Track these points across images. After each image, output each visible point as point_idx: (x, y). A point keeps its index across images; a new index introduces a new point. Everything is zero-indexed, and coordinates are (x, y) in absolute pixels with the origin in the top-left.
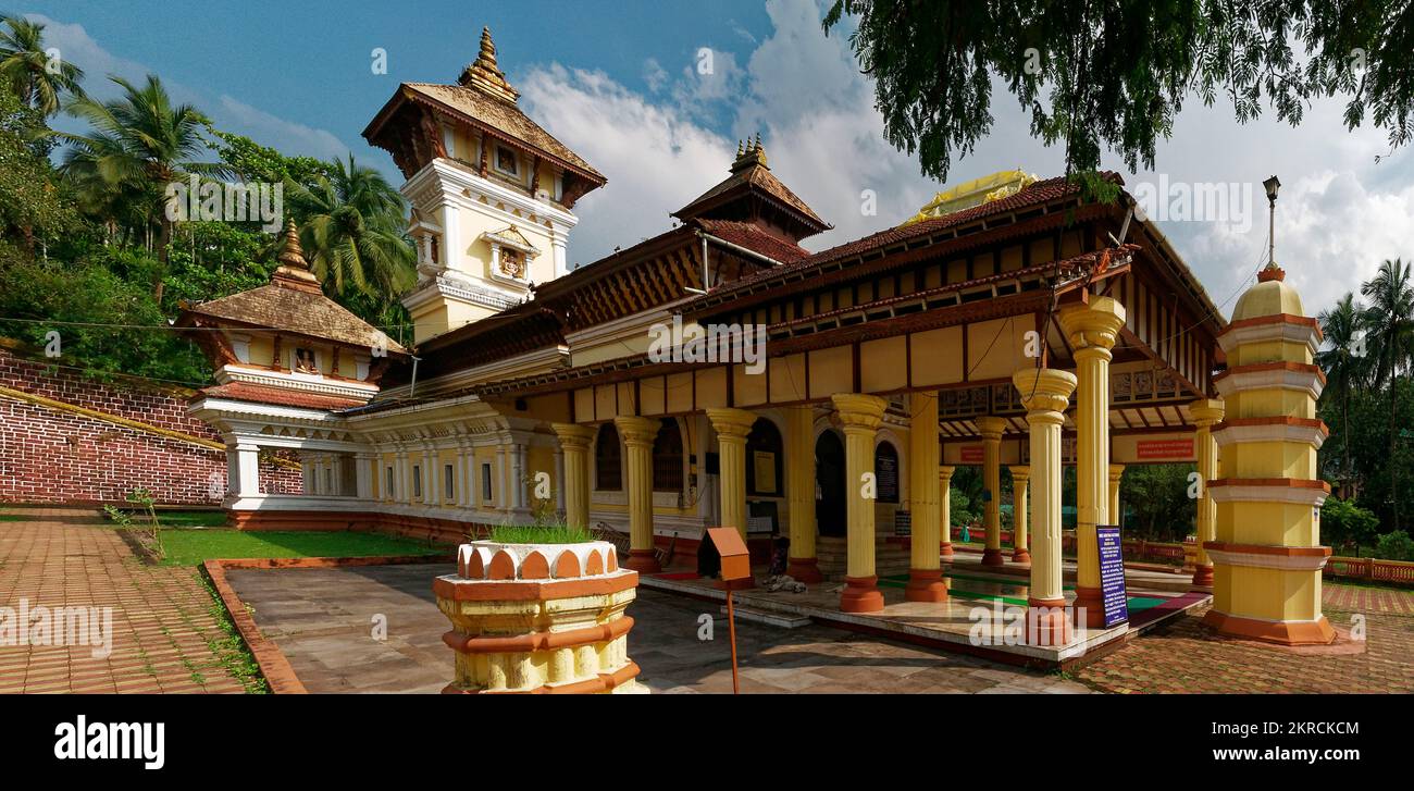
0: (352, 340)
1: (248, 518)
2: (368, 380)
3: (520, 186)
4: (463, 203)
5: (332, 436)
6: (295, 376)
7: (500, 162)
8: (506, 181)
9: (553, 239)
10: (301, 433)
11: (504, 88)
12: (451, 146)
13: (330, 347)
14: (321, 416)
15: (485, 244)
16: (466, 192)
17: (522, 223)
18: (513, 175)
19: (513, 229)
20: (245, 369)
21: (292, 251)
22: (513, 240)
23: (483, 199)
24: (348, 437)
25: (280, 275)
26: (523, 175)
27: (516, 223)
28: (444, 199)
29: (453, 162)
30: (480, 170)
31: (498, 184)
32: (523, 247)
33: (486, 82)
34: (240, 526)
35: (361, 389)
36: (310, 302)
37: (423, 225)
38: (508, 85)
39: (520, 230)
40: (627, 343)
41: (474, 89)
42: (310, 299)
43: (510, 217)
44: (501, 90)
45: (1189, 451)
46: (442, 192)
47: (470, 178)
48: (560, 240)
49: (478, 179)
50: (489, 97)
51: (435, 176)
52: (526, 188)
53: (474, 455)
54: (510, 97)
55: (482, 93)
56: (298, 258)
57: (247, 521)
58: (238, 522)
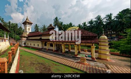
2: (26, 38)
22: (29, 28)
46: (27, 26)
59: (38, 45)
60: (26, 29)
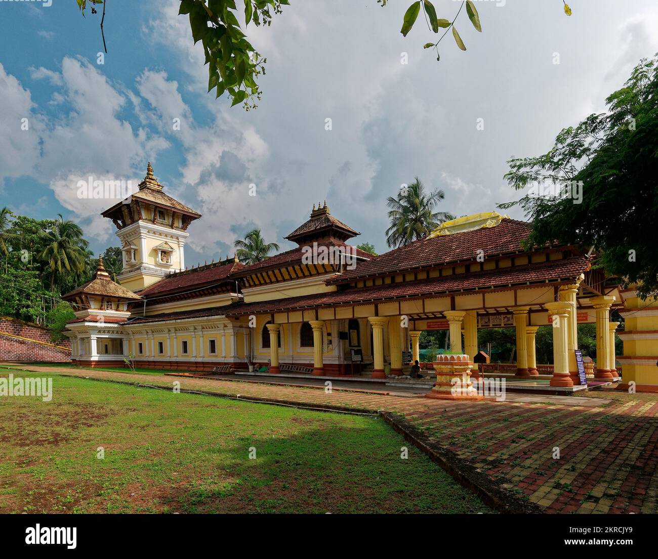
0: (125, 296)
1: (94, 363)
2: (127, 311)
3: (167, 225)
4: (148, 236)
5: (117, 333)
6: (107, 311)
7: (159, 216)
8: (162, 224)
9: (179, 244)
10: (109, 332)
11: (158, 185)
12: (144, 214)
13: (117, 300)
14: (116, 325)
15: (155, 250)
16: (148, 232)
17: (169, 240)
18: (164, 221)
19: (166, 243)
20: (93, 311)
21: (101, 265)
22: (166, 248)
23: (154, 233)
24: (122, 333)
25: (99, 275)
26: (168, 220)
27: (167, 240)
28: (141, 236)
29: (144, 221)
30: (153, 222)
31: (159, 226)
32: (170, 250)
33: (152, 184)
34: (93, 366)
35: (125, 314)
36: (109, 283)
37: (132, 247)
38: (159, 184)
39: (169, 243)
40: (283, 292)
41: (148, 188)
42: (108, 283)
43: (164, 238)
44: (156, 186)
45: (585, 318)
46: (140, 233)
47: (150, 225)
48: (182, 244)
49: (153, 225)
50: (153, 191)
51: (139, 227)
52: (169, 225)
53: (203, 337)
54: (160, 188)
55: (151, 189)
56: (102, 268)
57: (95, 365)
58: (92, 365)
59: (213, 343)
60: (137, 252)
